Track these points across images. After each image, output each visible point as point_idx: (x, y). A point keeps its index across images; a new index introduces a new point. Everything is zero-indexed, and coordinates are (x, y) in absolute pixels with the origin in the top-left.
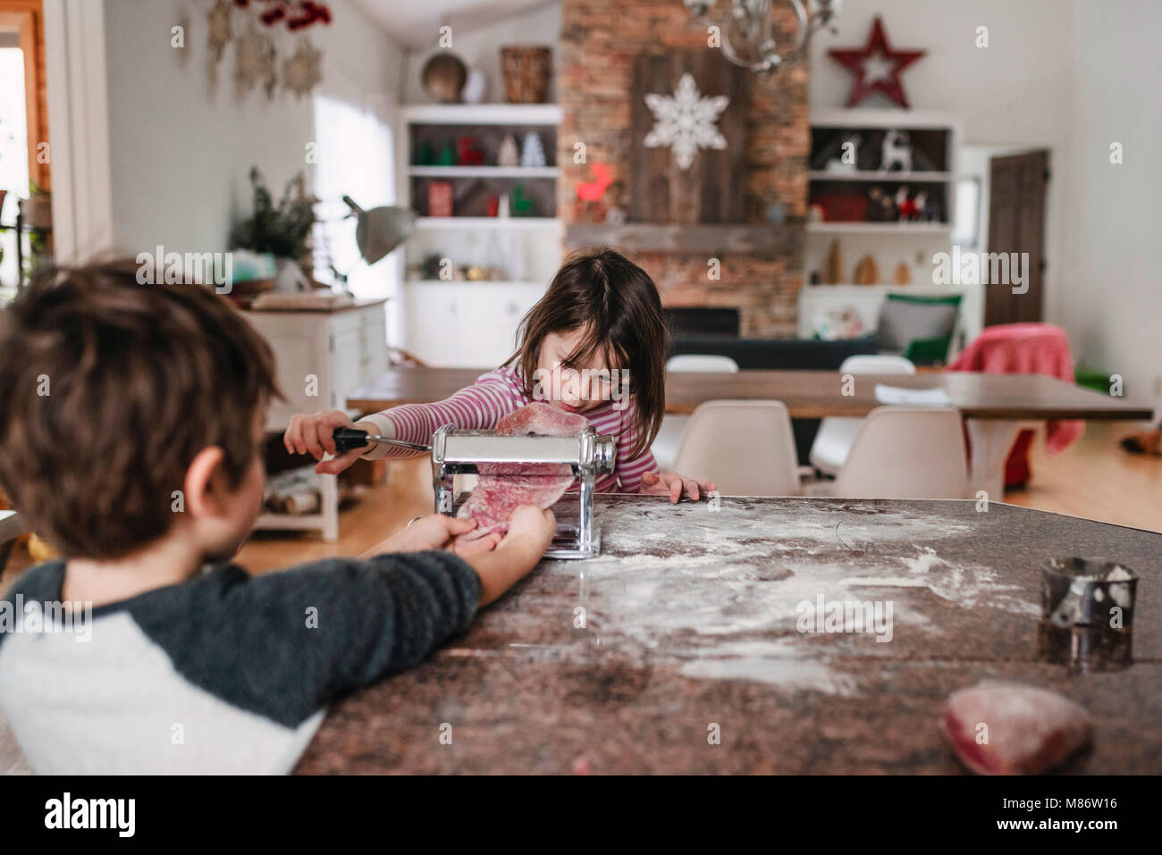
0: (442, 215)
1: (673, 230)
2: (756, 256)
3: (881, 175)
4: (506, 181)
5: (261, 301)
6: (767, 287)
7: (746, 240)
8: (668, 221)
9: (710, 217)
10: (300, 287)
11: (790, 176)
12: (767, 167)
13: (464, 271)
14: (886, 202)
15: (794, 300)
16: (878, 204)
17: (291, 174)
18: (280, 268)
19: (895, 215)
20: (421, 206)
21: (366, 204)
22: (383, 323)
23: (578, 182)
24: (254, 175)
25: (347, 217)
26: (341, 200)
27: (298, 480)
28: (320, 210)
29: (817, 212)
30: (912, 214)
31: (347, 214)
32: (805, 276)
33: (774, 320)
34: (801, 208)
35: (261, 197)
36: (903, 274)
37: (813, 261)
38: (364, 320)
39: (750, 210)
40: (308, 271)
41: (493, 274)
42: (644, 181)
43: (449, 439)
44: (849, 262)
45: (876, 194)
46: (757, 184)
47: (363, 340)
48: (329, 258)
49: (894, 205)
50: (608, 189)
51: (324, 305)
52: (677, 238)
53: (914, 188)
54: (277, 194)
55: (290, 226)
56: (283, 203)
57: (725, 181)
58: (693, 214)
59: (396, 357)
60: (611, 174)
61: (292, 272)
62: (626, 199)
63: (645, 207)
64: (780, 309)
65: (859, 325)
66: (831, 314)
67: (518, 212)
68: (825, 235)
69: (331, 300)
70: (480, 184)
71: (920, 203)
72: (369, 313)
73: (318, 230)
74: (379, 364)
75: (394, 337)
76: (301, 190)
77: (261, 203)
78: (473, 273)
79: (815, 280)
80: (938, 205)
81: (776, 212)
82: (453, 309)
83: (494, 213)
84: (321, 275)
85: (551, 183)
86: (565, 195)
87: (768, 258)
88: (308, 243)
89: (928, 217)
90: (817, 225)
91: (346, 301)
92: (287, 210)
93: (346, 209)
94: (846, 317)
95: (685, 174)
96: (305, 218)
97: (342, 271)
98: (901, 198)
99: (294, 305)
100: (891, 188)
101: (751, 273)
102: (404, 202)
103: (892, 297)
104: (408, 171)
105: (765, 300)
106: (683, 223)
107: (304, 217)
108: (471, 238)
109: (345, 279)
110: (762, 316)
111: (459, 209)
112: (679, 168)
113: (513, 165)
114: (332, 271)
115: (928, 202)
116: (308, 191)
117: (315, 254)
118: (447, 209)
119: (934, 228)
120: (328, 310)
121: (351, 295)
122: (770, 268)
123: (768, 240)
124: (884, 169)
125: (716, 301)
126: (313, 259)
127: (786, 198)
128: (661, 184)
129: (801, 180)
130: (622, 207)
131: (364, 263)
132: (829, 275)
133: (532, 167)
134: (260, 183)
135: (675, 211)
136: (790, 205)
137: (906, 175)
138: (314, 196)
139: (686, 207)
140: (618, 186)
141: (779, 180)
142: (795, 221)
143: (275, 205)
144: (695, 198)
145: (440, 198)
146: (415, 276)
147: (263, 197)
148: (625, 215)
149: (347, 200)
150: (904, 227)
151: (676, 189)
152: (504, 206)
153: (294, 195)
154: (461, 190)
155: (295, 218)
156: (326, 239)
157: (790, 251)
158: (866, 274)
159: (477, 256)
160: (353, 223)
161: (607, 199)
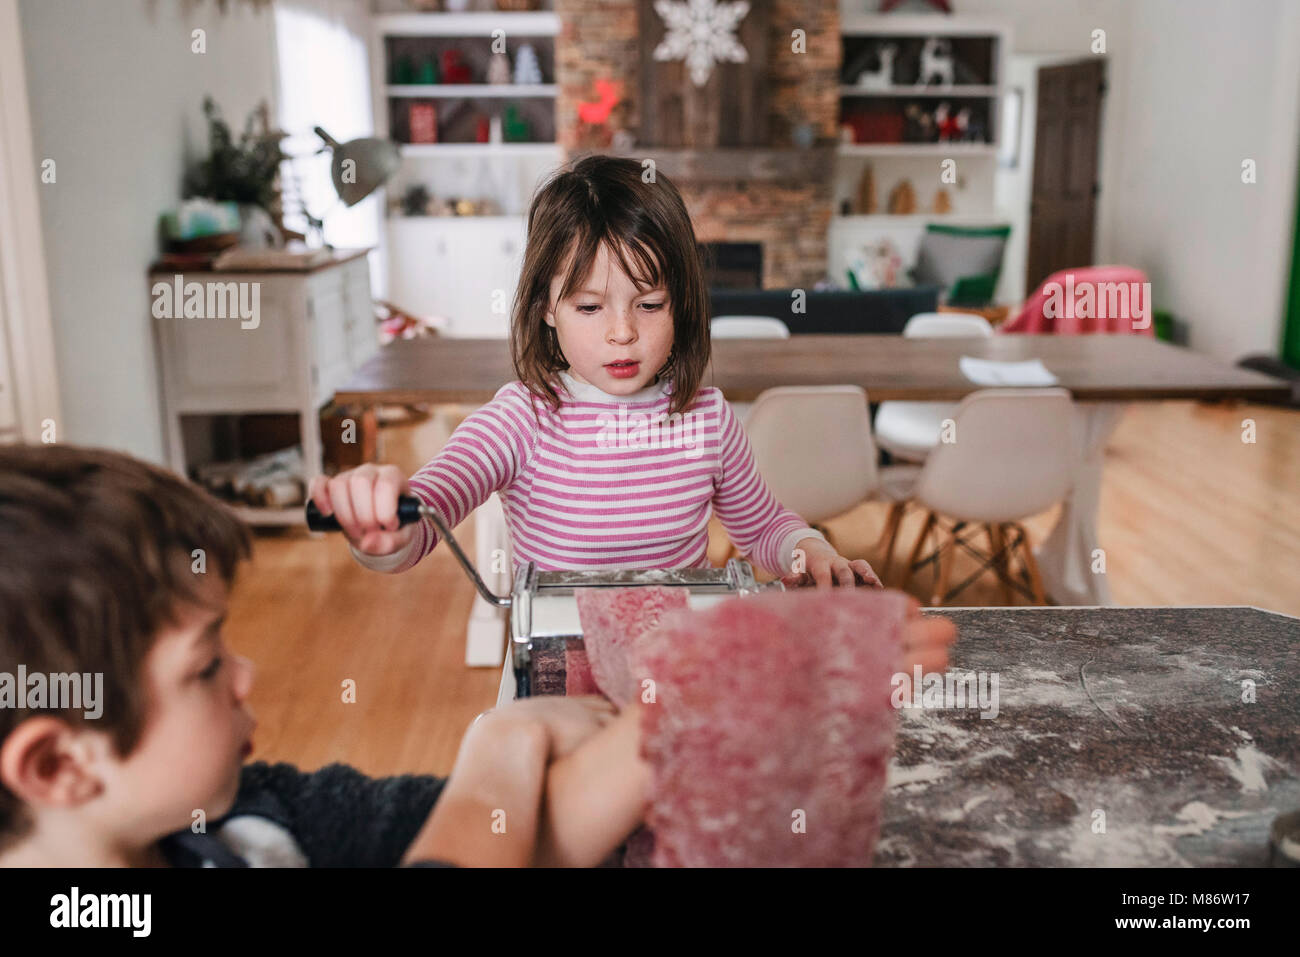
0: (425, 142)
1: (688, 155)
2: (780, 184)
3: (920, 90)
4: (498, 103)
5: (225, 260)
6: (793, 219)
7: (771, 165)
8: (681, 146)
9: (730, 140)
10: (270, 239)
11: (819, 91)
12: (792, 82)
13: (453, 204)
14: (925, 120)
15: (822, 234)
16: (915, 123)
17: (252, 104)
18: (244, 217)
19: (935, 135)
20: (401, 132)
21: (342, 136)
22: (367, 276)
23: (580, 101)
24: (208, 106)
25: (320, 152)
26: (313, 131)
27: (276, 467)
28: (287, 146)
29: (847, 133)
30: (953, 134)
31: (319, 149)
32: (835, 206)
33: (802, 256)
34: (831, 128)
35: (220, 133)
36: (943, 201)
37: (844, 188)
38: (346, 276)
39: (775, 131)
40: (277, 218)
41: (484, 208)
42: (654, 101)
43: (538, 603)
44: (883, 188)
45: (913, 111)
46: (782, 103)
47: (346, 299)
48: (302, 203)
49: (934, 123)
50: (614, 109)
51: (300, 264)
52: (693, 164)
53: (955, 104)
54: (237, 127)
55: (255, 165)
56: (245, 139)
57: (746, 99)
58: (711, 138)
59: (383, 313)
60: (616, 93)
61: (260, 221)
62: (635, 120)
63: (656, 131)
64: (807, 244)
65: (897, 261)
66: (866, 249)
67: (512, 136)
68: (857, 158)
69: (307, 258)
70: (468, 105)
71: (962, 121)
72: (351, 267)
73: (286, 169)
74: (364, 325)
75: (379, 288)
76: (265, 123)
77: (219, 141)
78: (463, 207)
79: (846, 210)
80: (981, 123)
81: (804, 134)
82: (442, 248)
83: (484, 138)
84: (293, 222)
85: (548, 103)
86: (566, 116)
87: (794, 185)
88: (276, 186)
89: (970, 136)
90: (849, 149)
91: (324, 256)
92: (250, 147)
93: (318, 142)
94: (883, 252)
95: (701, 91)
96: (272, 157)
97: (316, 214)
98: (941, 116)
99: (264, 264)
100: (929, 104)
101: (776, 203)
102: (382, 131)
103: (933, 229)
104: (385, 91)
105: (791, 234)
106: (699, 147)
107: (270, 155)
108: (459, 166)
109: (320, 224)
110: (787, 251)
111: (444, 134)
112: (692, 83)
113: (504, 83)
114: (306, 218)
115: (971, 120)
116: (273, 126)
117: (285, 197)
118: (431, 134)
119: (976, 149)
120: (305, 269)
121: (330, 248)
122: (797, 198)
123: (794, 164)
124: (923, 83)
125: (736, 235)
126: (281, 203)
127: (814, 117)
128: (673, 103)
129: (830, 96)
130: (630, 130)
131: (342, 205)
132: (860, 204)
133: (526, 85)
134: (216, 116)
135: (690, 135)
136: (818, 126)
137: (947, 90)
138: (281, 130)
139: (702, 128)
140: (626, 106)
141: (806, 97)
142: (824, 144)
143: (236, 142)
144: (713, 118)
145: (422, 121)
146: (397, 211)
147: (220, 132)
148: (634, 139)
149: (319, 131)
150: (944, 148)
151: (691, 110)
152: (496, 131)
153: (257, 128)
154: (446, 112)
155: (260, 156)
156: (297, 179)
157: (819, 177)
158: (902, 202)
159: (467, 187)
160: (327, 159)
161: (613, 121)
